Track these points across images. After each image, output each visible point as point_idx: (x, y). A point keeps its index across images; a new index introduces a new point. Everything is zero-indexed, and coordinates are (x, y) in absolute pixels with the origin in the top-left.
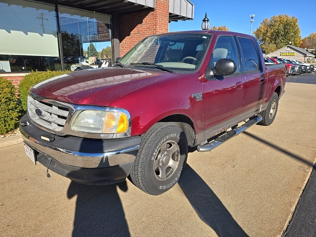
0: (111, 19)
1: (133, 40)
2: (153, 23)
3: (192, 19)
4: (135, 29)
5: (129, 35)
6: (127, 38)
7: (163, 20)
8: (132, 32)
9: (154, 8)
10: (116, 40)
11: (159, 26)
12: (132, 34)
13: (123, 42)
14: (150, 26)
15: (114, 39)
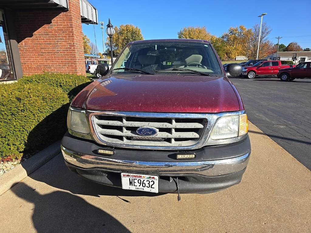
0: (3, 15)
1: (38, 42)
2: (68, 25)
3: (97, 24)
4: (41, 30)
5: (31, 36)
6: (28, 40)
7: (77, 22)
8: (35, 33)
9: (67, 9)
10: (13, 42)
11: (75, 28)
12: (35, 35)
13: (22, 44)
14: (63, 28)
15: (11, 40)
